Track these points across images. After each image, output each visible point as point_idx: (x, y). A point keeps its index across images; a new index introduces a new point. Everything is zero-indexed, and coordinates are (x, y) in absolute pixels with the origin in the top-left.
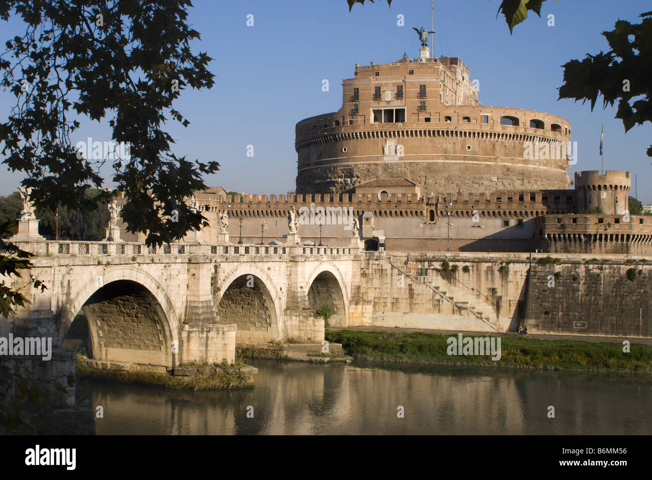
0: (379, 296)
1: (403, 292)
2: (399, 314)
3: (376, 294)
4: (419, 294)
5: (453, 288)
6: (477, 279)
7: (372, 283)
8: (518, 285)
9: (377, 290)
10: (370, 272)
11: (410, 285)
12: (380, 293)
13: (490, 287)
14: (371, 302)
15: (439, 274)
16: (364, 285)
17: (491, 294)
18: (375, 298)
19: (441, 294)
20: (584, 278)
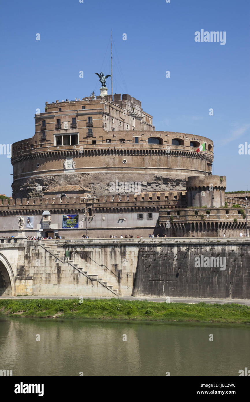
0: (37, 273)
1: (53, 269)
2: (51, 286)
3: (35, 271)
4: (64, 270)
5: (88, 265)
6: (104, 258)
7: (32, 263)
8: (132, 261)
9: (36, 268)
10: (31, 255)
11: (58, 264)
12: (38, 270)
13: (114, 263)
14: (31, 277)
15: (79, 255)
16: (27, 265)
17: (114, 269)
18: (34, 274)
19: (79, 270)
20: (176, 256)
